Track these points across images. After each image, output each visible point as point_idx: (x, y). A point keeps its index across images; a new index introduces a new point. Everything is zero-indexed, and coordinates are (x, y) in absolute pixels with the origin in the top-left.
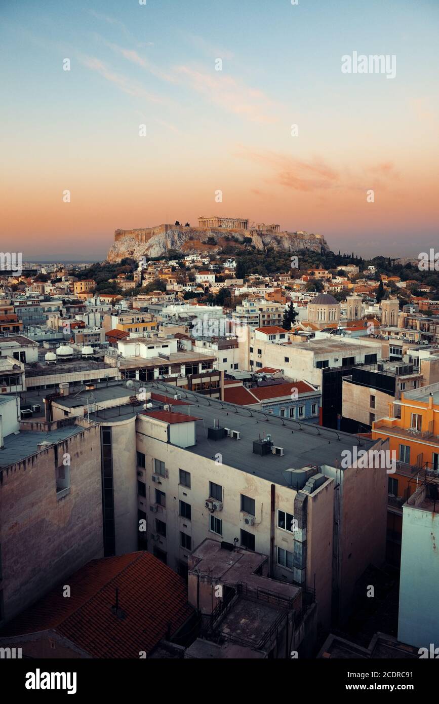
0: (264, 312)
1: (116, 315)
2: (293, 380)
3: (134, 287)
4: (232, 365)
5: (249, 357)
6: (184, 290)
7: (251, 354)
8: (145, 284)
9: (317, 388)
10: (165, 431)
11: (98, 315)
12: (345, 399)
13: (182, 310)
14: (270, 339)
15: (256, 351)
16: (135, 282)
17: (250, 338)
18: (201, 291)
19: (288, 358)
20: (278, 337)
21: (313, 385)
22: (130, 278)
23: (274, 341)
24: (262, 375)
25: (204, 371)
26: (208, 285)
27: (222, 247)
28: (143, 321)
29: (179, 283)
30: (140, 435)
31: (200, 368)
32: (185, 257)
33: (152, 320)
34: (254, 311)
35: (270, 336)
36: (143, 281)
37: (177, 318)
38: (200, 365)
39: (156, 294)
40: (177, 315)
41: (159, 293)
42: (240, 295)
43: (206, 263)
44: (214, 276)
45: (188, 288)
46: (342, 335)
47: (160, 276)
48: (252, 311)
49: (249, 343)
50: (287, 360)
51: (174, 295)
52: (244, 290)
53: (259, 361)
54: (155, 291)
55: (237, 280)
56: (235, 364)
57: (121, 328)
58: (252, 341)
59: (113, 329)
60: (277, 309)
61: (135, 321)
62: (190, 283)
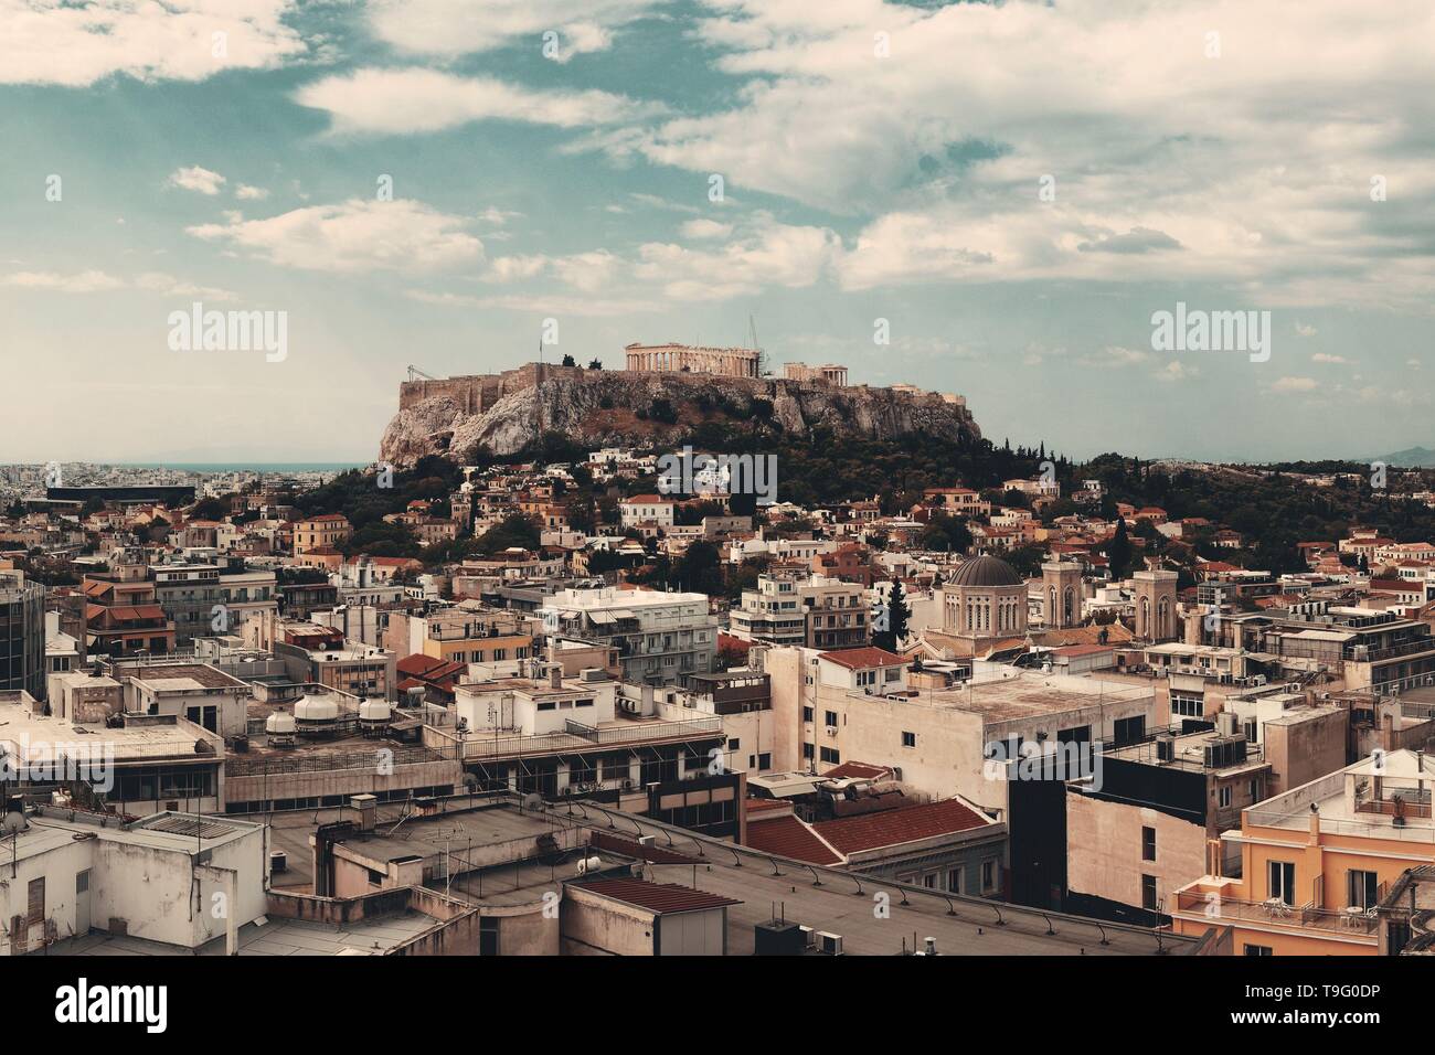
0: (820, 608)
1: (421, 615)
2: (929, 797)
3: (453, 538)
4: (752, 758)
5: (801, 734)
6: (590, 546)
7: (809, 726)
8: (481, 529)
9: (993, 816)
10: (647, 934)
11: (371, 614)
12: (1075, 842)
13: (596, 604)
14: (859, 683)
15: (820, 717)
16: (453, 522)
17: (805, 680)
18: (635, 548)
19: (913, 735)
20: (881, 677)
21: (982, 808)
22: (441, 513)
23: (871, 687)
24: (843, 784)
25: (691, 774)
26: (654, 532)
27: (691, 426)
28: (494, 633)
29: (574, 528)
30: (573, 943)
31: (681, 765)
32: (591, 455)
33: (519, 629)
34: (793, 605)
35: (859, 675)
36: (478, 521)
37: (584, 624)
38: (681, 757)
39: (513, 557)
40: (584, 616)
41: (522, 554)
42: (746, 562)
43: (648, 470)
44: (671, 507)
45: (601, 542)
46: (1045, 667)
47: (523, 506)
48: (785, 605)
49: (802, 694)
50: (909, 739)
51: (562, 560)
52: (756, 545)
53: (830, 744)
54: (511, 549)
55: (735, 519)
56: (760, 756)
57: (435, 651)
58: (810, 690)
59: (412, 653)
60: (853, 599)
61: (471, 632)
62: (604, 528)
